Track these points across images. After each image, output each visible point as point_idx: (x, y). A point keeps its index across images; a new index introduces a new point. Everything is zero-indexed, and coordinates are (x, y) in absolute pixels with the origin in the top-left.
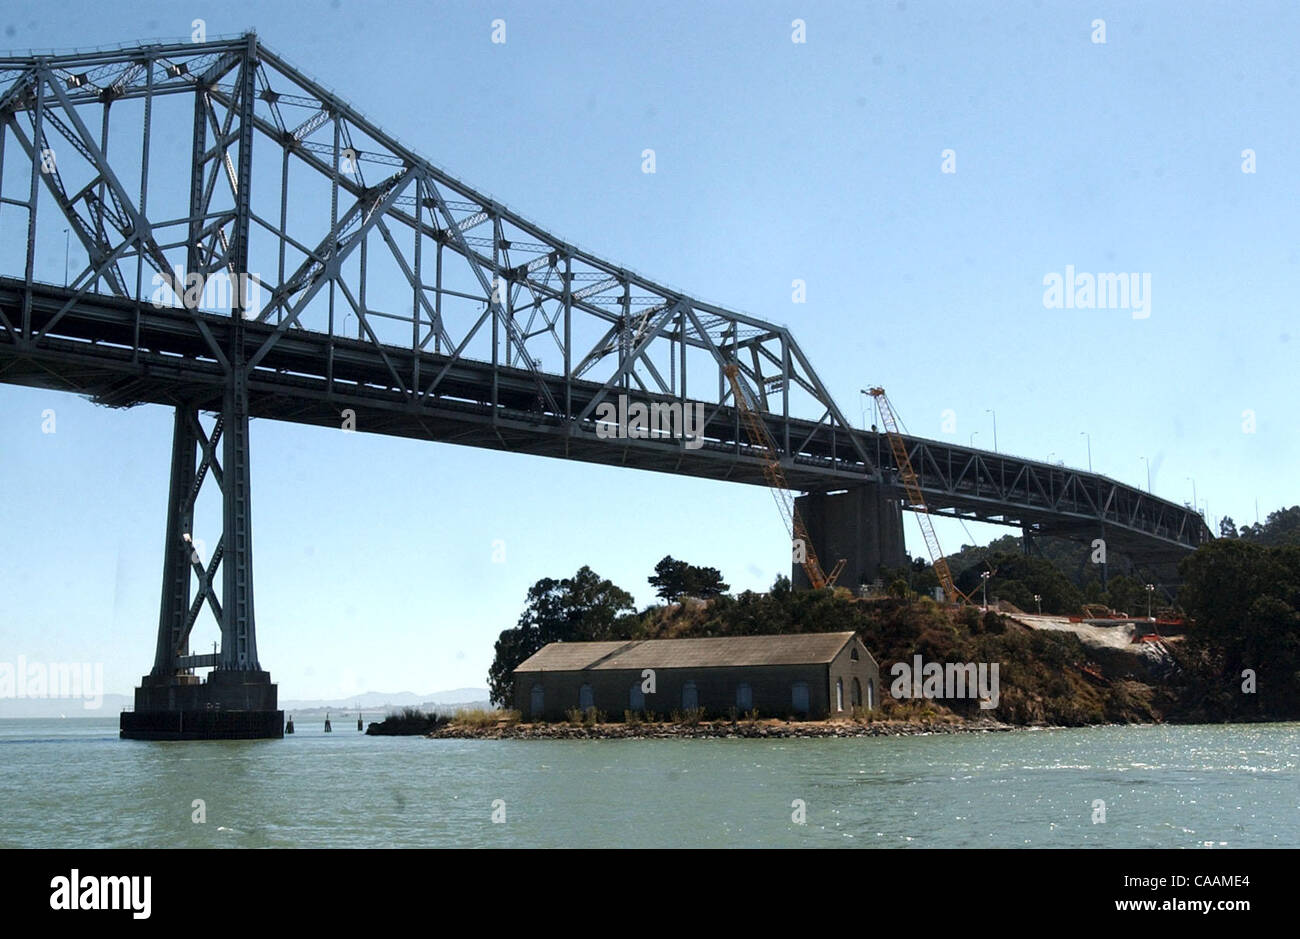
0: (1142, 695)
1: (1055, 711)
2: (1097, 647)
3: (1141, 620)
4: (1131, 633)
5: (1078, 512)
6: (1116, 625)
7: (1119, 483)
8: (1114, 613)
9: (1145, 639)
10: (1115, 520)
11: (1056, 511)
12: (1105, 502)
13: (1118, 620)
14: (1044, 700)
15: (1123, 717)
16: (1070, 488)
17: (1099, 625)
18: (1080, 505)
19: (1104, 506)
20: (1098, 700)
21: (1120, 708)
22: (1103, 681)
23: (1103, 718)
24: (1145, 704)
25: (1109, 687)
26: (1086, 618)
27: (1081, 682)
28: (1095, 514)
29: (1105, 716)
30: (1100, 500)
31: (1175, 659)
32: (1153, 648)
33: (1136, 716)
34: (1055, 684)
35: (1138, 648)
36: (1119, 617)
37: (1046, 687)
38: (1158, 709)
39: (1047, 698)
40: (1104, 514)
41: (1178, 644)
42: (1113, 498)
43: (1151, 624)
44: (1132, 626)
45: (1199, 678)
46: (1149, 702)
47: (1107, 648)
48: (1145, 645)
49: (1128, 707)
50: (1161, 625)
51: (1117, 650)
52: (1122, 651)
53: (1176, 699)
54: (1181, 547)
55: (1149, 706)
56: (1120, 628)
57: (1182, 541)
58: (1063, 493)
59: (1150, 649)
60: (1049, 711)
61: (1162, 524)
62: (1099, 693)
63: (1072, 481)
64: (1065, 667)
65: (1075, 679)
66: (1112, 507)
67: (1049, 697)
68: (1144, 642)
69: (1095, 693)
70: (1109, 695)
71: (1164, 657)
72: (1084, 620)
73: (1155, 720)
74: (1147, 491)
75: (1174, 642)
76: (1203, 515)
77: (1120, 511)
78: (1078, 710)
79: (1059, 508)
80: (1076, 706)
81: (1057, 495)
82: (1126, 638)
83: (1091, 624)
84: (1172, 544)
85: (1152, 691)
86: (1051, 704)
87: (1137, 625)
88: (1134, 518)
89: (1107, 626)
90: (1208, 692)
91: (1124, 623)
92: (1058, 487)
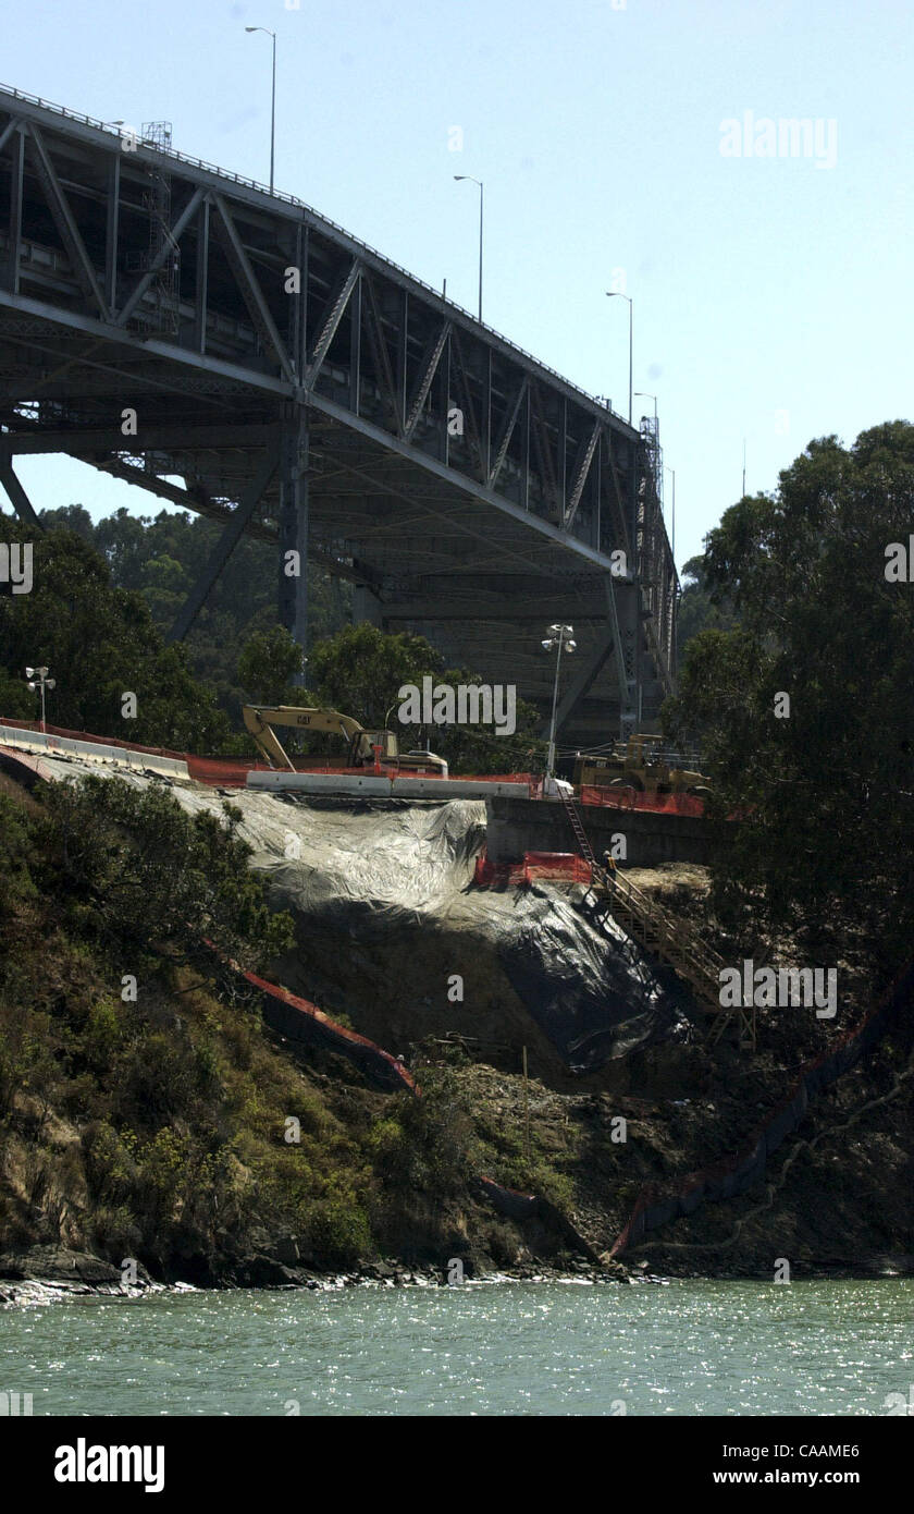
0: (527, 1131)
1: (146, 1198)
2: (310, 898)
3: (513, 786)
4: (467, 843)
5: (210, 353)
6: (397, 804)
7: (374, 255)
8: (392, 751)
9: (533, 874)
10: (349, 407)
11: (121, 336)
12: (314, 333)
13: (405, 781)
14: (89, 1139)
15: (456, 1235)
16: (188, 241)
17: (320, 801)
18: (221, 326)
19: (312, 343)
20: (340, 1150)
21: (440, 1193)
22: (361, 1057)
23: (363, 1242)
24: (543, 1171)
25: (391, 1084)
26: (263, 765)
27: (261, 1056)
28: (276, 372)
29: (376, 1234)
30: (299, 319)
31: (661, 973)
32: (563, 918)
33: (509, 1234)
34: (149, 1056)
35: (501, 913)
36: (407, 767)
37: (100, 1071)
38: (609, 1202)
39: (105, 1129)
40: (312, 372)
41: (677, 901)
42: (345, 322)
43: (557, 807)
44: (472, 812)
45: (764, 1064)
46: (558, 1167)
47: (359, 908)
48: (529, 904)
49: (475, 1188)
50: (597, 810)
51: (407, 915)
52: (429, 920)
53: (676, 1156)
54: (576, 554)
55: (562, 1188)
56: (419, 820)
57: (577, 530)
58: (157, 263)
59: (551, 920)
60: (115, 1201)
61: (515, 452)
62: (342, 1112)
63: (196, 219)
64: (185, 975)
65: (229, 1038)
66: (338, 355)
67: (117, 1123)
68: (525, 887)
69: (325, 1116)
70: (393, 1128)
71: (613, 963)
72: (254, 775)
73: (593, 1259)
74: (471, 310)
75: (657, 893)
76: (655, 446)
77: (369, 375)
78: (252, 1201)
79: (133, 325)
80: (243, 1177)
81: (129, 274)
82: (444, 864)
83: (284, 795)
84: (546, 539)
85: (577, 1114)
86: (126, 1160)
87: (497, 805)
88: (418, 415)
89: (361, 805)
90: (805, 1129)
91: (432, 799)
92: (139, 233)
